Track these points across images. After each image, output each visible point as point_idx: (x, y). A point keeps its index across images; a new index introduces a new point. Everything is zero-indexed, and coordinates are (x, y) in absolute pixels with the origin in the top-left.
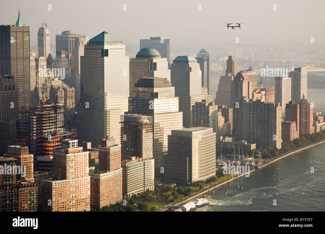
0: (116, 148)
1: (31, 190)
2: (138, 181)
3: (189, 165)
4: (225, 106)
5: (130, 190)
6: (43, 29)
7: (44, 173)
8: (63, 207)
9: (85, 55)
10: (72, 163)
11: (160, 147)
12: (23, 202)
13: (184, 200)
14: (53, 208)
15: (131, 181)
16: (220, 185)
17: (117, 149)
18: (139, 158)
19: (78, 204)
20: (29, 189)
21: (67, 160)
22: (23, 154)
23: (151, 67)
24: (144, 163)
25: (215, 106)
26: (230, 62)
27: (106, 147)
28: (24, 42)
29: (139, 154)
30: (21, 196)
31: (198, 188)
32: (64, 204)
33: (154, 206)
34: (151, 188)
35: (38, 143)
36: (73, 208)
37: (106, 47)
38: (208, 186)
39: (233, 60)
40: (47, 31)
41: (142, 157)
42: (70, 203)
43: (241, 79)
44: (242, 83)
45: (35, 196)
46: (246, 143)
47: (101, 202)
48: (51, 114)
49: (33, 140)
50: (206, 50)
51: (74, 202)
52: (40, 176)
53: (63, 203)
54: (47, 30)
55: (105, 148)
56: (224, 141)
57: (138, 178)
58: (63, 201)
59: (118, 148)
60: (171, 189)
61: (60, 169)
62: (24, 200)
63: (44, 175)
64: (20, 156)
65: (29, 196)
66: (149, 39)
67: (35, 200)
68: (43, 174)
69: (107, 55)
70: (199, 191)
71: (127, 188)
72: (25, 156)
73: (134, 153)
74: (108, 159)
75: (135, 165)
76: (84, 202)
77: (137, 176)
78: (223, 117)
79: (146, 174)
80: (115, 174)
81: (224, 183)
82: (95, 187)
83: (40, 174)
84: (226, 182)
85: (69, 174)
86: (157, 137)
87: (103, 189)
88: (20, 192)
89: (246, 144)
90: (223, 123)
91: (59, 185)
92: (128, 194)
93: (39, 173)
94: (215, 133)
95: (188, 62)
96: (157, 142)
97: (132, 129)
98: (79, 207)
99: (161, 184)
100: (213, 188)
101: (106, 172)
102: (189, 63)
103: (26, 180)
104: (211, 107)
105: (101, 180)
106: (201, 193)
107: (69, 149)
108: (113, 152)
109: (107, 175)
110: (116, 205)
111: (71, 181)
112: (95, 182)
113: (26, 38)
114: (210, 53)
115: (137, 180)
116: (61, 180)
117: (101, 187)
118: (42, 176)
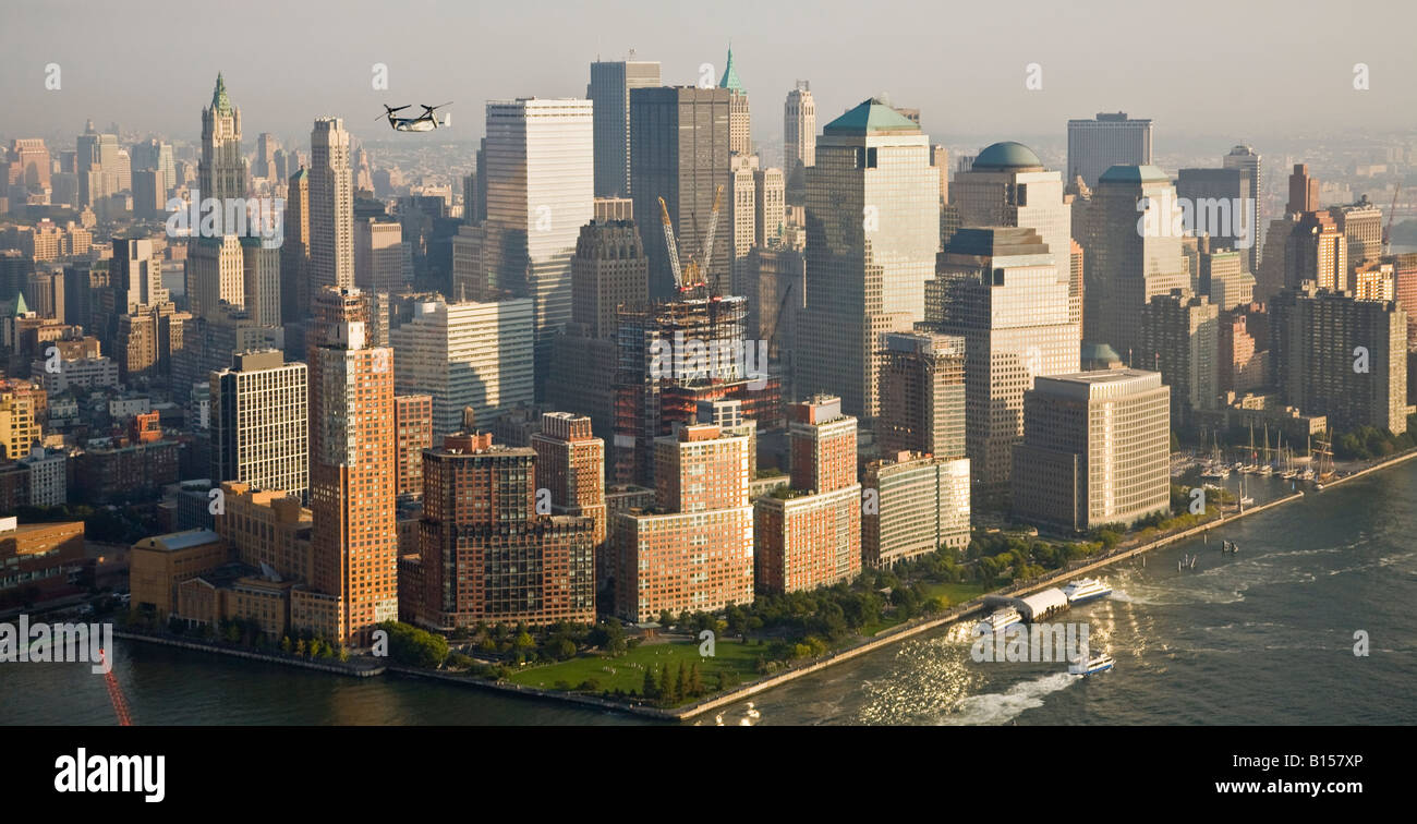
0: (838, 428)
1: (577, 538)
2: (917, 521)
3: (1079, 478)
4: (1261, 307)
5: (891, 546)
6: (799, 95)
7: (642, 490)
8: (671, 591)
9: (816, 162)
10: (697, 467)
11: (1009, 423)
12: (554, 572)
13: (1044, 580)
14: (640, 591)
15: (892, 521)
16: (1176, 537)
17: (842, 430)
18: (923, 455)
19: (717, 582)
20: (572, 537)
21: (682, 458)
22: (575, 436)
23: (1011, 198)
24: (938, 470)
25: (1212, 306)
26: (1298, 180)
27: (808, 422)
28: (716, 129)
29: (921, 443)
30: (548, 555)
31: (1099, 545)
32: (675, 580)
33: (938, 598)
34: (955, 542)
35: (664, 402)
36: (700, 593)
37: (870, 142)
38: (1136, 541)
39: (1308, 177)
40: (808, 101)
41: (932, 452)
42: (692, 579)
43: (1315, 230)
44: (1317, 241)
45: (589, 556)
46: (1296, 414)
47: (787, 579)
48: (701, 325)
49: (650, 394)
50: (1250, 149)
51: (703, 577)
52: (630, 498)
53: (671, 578)
54: (810, 98)
55: (806, 425)
56: (1238, 406)
57: (918, 512)
58: (670, 573)
59: (844, 427)
60: (1013, 547)
61: (665, 483)
62: (556, 568)
63: (642, 495)
64: (567, 443)
65: (572, 556)
66: (1095, 118)
67: (589, 568)
68: (640, 493)
69: (873, 164)
70: (1100, 556)
71: (880, 541)
72: (580, 443)
73: (913, 441)
74: (814, 459)
75: (906, 476)
76: (734, 576)
77: (913, 507)
78: (1251, 337)
79: (943, 500)
80: (833, 500)
81: (1188, 533)
82: (773, 535)
83: (630, 494)
84: (1198, 530)
85: (689, 499)
86: (1000, 396)
87: (794, 542)
88: (547, 543)
89: (1296, 418)
90: (1251, 355)
91: (656, 529)
92: (882, 556)
93: (628, 490)
94: (1167, 388)
95: (1139, 181)
96: (1001, 409)
97: (907, 373)
98: (719, 591)
99: (998, 530)
100: (1150, 547)
101: (807, 494)
102: (1143, 185)
103: (584, 507)
104: (1194, 311)
105: (787, 517)
106: (1107, 562)
107: (690, 429)
108: (828, 439)
109: (809, 503)
110: (835, 588)
111: (692, 519)
112: (773, 523)
113: (721, 121)
114: (1259, 158)
115: (915, 518)
116: (666, 513)
117: (787, 538)
118: (635, 498)
